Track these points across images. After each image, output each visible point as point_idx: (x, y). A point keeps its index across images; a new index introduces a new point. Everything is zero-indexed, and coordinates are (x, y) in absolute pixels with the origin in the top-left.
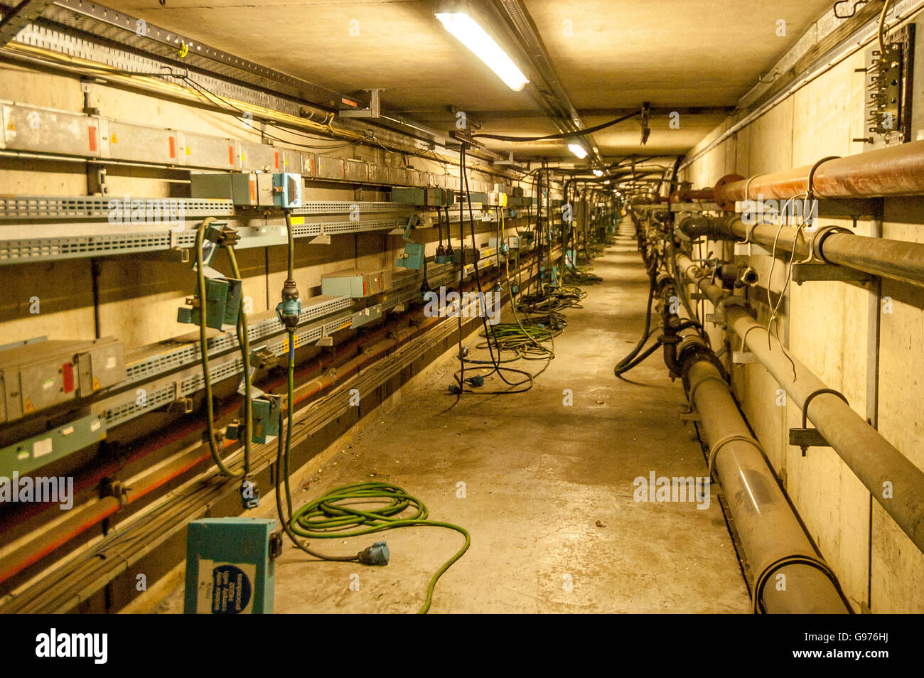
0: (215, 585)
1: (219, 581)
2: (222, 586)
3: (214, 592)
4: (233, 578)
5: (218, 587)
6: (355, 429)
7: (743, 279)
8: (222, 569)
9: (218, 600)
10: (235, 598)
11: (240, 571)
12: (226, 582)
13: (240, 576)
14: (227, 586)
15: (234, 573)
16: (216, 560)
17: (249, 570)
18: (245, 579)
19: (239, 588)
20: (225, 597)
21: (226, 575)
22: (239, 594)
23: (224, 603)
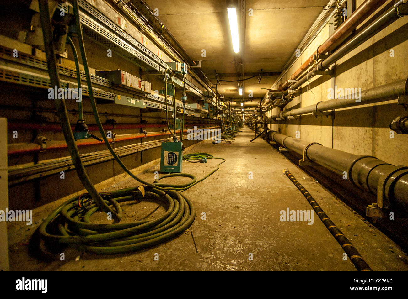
0: (168, 157)
1: (169, 156)
2: (170, 157)
3: (168, 159)
4: (173, 155)
5: (169, 157)
6: (192, 146)
7: (290, 97)
8: (170, 153)
9: (169, 161)
10: (173, 160)
11: (175, 154)
12: (171, 156)
13: (175, 155)
14: (171, 157)
15: (173, 154)
16: (168, 151)
17: (177, 153)
18: (176, 156)
19: (174, 158)
20: (171, 160)
21: (171, 154)
22: (174, 159)
23: (171, 161)
